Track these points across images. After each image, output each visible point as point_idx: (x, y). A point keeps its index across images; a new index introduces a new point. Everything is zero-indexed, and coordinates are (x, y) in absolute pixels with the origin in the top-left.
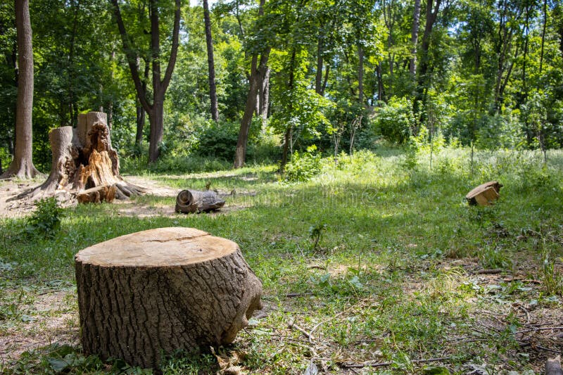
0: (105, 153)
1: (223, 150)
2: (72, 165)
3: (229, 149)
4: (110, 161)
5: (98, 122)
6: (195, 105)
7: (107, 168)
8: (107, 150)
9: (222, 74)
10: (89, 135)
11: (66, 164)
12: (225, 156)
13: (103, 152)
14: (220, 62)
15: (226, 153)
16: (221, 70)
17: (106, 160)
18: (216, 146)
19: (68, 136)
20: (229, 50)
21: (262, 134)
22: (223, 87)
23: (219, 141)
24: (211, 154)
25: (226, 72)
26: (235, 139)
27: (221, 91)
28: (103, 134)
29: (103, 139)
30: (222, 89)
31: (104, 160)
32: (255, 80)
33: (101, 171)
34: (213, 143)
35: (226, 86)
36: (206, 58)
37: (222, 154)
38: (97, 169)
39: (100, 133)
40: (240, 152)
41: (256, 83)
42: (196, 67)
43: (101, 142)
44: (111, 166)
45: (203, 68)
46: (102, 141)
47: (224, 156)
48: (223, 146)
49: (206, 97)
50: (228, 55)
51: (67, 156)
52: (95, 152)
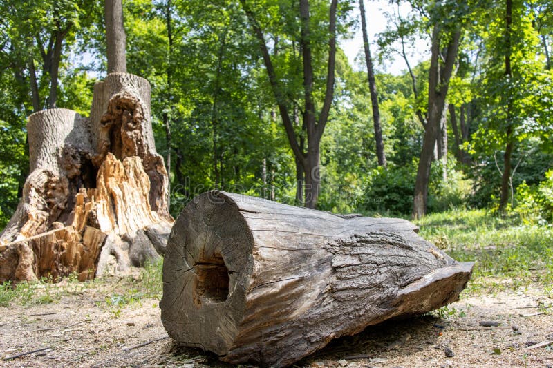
0: (136, 162)
1: (396, 202)
2: (62, 190)
3: (403, 201)
4: (145, 179)
5: (121, 94)
6: (361, 165)
7: (137, 193)
8: (141, 155)
9: (388, 129)
10: (103, 123)
11: (47, 186)
12: (399, 209)
13: (130, 160)
14: (386, 117)
15: (400, 205)
16: (387, 125)
17: (137, 175)
18: (387, 197)
19: (60, 127)
20: (394, 107)
21: (444, 183)
22: (390, 144)
23: (390, 191)
24: (380, 208)
25: (393, 128)
26: (411, 187)
27: (388, 150)
28: (131, 119)
29: (131, 130)
30: (389, 146)
31: (132, 175)
32: (434, 105)
33: (119, 201)
34: (383, 194)
35: (393, 142)
36: (371, 115)
37: (394, 207)
38: (112, 196)
39: (125, 118)
40: (418, 201)
41: (436, 108)
42: (360, 125)
43: (127, 137)
44: (147, 190)
45: (368, 126)
46: (129, 134)
47: (396, 209)
48: (395, 196)
49: (373, 156)
50: (394, 111)
51: (50, 169)
52: (111, 159)
